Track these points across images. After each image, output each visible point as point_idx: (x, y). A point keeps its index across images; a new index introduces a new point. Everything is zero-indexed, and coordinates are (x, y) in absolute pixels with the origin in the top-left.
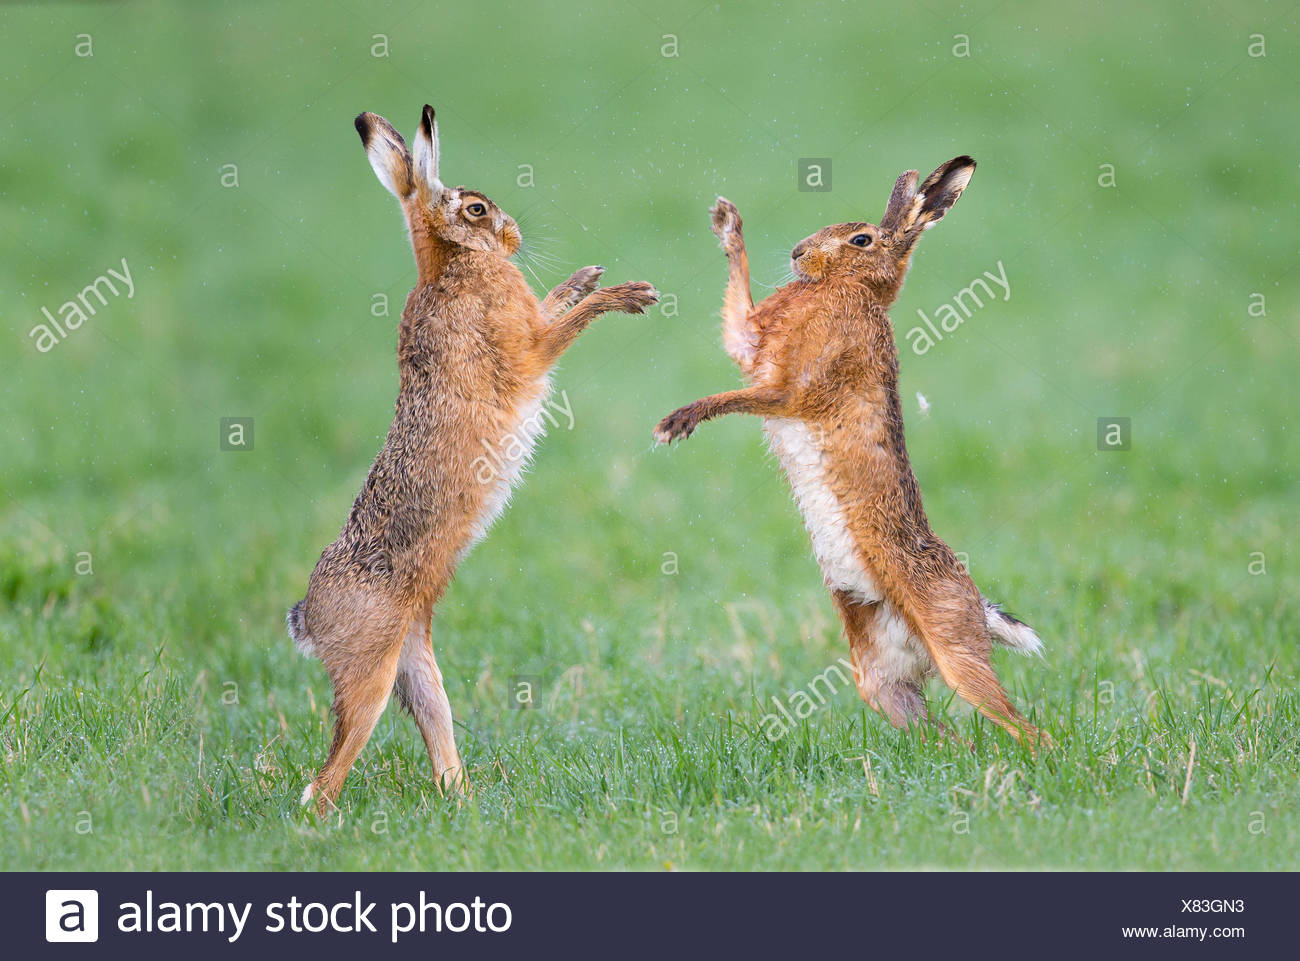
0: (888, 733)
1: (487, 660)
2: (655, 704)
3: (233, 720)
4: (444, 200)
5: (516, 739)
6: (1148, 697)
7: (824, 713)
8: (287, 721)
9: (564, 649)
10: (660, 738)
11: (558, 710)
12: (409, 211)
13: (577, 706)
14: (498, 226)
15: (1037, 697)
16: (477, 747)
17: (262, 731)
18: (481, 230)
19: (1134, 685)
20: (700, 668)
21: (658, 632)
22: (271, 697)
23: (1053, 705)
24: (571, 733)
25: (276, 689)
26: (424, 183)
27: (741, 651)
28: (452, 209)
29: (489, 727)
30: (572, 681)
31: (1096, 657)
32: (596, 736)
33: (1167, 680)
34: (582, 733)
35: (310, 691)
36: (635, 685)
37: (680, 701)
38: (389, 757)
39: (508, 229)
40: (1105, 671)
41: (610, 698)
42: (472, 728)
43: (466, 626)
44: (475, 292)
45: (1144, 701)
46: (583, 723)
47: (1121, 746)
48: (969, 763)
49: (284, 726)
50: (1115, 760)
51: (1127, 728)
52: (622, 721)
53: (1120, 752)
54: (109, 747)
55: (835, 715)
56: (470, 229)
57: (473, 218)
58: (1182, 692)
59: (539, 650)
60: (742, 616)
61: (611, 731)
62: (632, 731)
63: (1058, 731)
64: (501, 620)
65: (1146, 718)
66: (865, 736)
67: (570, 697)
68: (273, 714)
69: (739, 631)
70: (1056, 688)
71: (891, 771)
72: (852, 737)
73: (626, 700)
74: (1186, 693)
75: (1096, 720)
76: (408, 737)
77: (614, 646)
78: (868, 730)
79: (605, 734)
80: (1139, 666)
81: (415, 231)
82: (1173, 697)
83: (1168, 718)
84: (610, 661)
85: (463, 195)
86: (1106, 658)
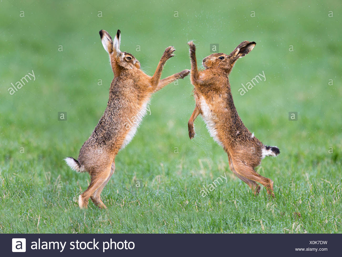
0: (241, 194)
1: (135, 173)
2: (180, 186)
3: (67, 188)
4: (120, 55)
5: (142, 194)
6: (310, 186)
7: (224, 189)
8: (82, 188)
9: (156, 171)
10: (180, 195)
11: (153, 187)
12: (111, 57)
13: (159, 186)
14: (134, 63)
15: (280, 185)
16: (132, 196)
17: (75, 191)
18: (130, 63)
19: (306, 182)
20: (191, 176)
21: (180, 166)
22: (78, 182)
23: (285, 187)
24: (157, 193)
25: (79, 180)
26: (115, 50)
27: (202, 172)
28: (122, 58)
29: (135, 191)
30: (158, 179)
31: (297, 174)
32: (163, 194)
33: (315, 181)
34: (160, 193)
35: (88, 181)
36: (174, 181)
37: (186, 185)
38: (109, 198)
39: (137, 64)
40: (298, 178)
41: (168, 184)
42: (131, 191)
43: (129, 164)
44: (131, 78)
45: (309, 187)
46: (160, 190)
47: (302, 199)
48: (262, 202)
49: (81, 190)
50: (301, 202)
51: (304, 194)
52: (171, 190)
53: (302, 200)
54: (31, 195)
55: (227, 189)
56: (127, 63)
57: (128, 60)
58: (319, 184)
59: (149, 171)
60: (203, 163)
61: (168, 192)
62: (173, 193)
63: (286, 194)
64: (139, 163)
65: (309, 192)
66: (235, 195)
67: (157, 183)
68: (78, 187)
69: (202, 166)
70: (285, 183)
71: (241, 204)
72: (231, 195)
73: (171, 184)
74: (320, 185)
75: (296, 191)
76: (114, 193)
77: (169, 170)
78: (236, 193)
79: (166, 193)
80: (308, 177)
81: (112, 63)
82: (316, 186)
83: (315, 191)
84: (168, 174)
85: (125, 54)
86: (299, 175)
